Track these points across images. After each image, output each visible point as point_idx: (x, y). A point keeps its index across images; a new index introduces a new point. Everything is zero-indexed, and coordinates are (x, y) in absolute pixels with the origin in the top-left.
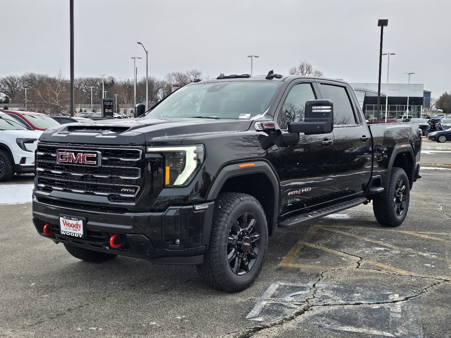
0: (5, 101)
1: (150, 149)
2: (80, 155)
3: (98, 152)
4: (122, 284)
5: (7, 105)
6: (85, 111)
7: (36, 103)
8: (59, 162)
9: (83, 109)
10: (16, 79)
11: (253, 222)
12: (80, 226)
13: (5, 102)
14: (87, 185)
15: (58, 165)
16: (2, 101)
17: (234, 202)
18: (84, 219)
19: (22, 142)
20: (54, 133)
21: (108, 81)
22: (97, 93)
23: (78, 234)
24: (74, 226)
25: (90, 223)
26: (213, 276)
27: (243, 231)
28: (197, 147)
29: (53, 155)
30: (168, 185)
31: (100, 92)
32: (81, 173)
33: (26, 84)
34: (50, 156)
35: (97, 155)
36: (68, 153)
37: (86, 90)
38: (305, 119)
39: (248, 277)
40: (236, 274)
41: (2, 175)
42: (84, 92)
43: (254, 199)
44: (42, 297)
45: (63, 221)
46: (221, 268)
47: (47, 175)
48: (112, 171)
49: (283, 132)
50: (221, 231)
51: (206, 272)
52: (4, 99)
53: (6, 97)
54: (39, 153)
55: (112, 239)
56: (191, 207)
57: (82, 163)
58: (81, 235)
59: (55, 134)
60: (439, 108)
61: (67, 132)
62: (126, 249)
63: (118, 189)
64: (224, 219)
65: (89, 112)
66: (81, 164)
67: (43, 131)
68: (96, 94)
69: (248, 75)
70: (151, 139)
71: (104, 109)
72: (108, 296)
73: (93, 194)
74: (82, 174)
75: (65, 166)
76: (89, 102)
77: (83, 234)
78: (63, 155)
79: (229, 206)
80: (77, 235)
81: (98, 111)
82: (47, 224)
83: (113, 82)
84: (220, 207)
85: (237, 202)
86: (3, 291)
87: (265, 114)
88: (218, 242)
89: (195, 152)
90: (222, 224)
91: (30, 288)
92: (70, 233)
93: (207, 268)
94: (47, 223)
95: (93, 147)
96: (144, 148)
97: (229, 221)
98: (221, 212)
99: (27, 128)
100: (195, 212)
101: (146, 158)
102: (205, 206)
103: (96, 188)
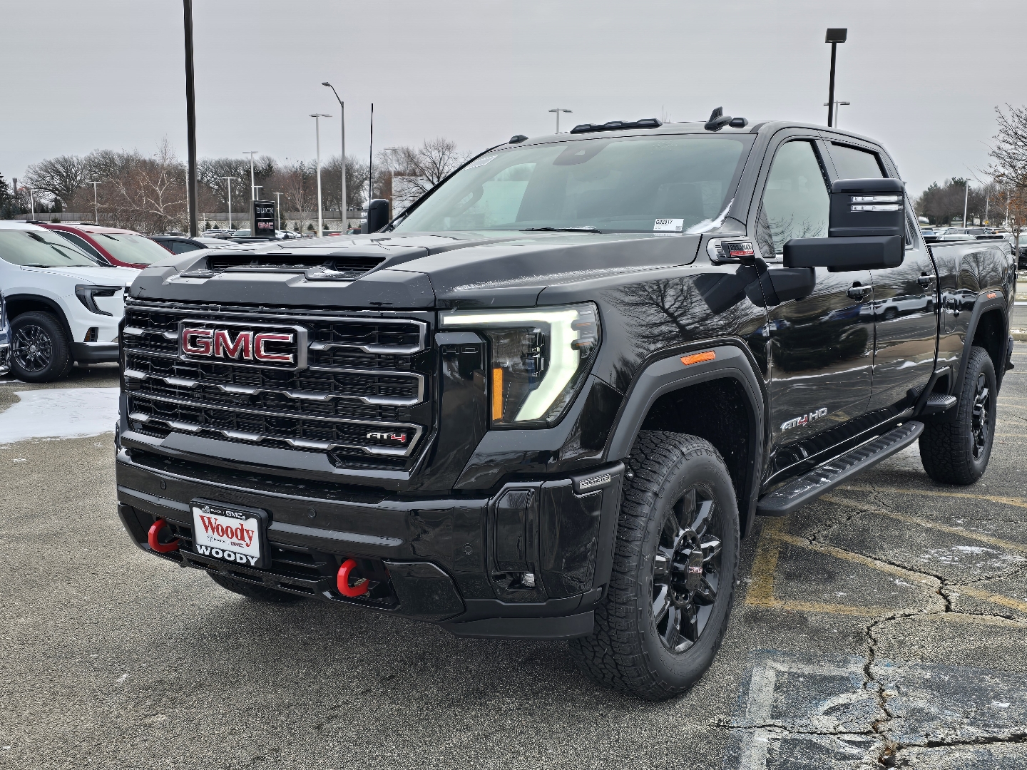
0: (53, 207)
1: (449, 320)
2: (246, 337)
3: (299, 329)
4: (358, 673)
5: (57, 215)
6: (216, 227)
7: (116, 210)
8: (188, 356)
9: (213, 223)
10: (75, 163)
11: (707, 507)
12: (250, 533)
13: (54, 210)
14: (266, 419)
15: (183, 363)
16: (47, 208)
17: (667, 460)
18: (263, 514)
19: (88, 294)
20: (168, 274)
21: (262, 166)
22: (240, 191)
23: (246, 556)
24: (234, 534)
25: (276, 526)
26: (617, 664)
27: (685, 537)
28: (579, 312)
29: (170, 336)
30: (498, 420)
31: (246, 189)
32: (247, 385)
33: (96, 173)
34: (162, 339)
35: (295, 338)
36: (212, 331)
37: (217, 184)
38: (832, 230)
39: (699, 656)
40: (671, 649)
41: (47, 368)
42: (212, 188)
43: (711, 448)
44: (150, 726)
45: (202, 517)
46: (640, 644)
47: (154, 389)
48: (341, 382)
49: (771, 267)
50: (638, 543)
51: (595, 652)
52: (51, 205)
53: (56, 200)
54: (129, 330)
55: (342, 572)
56: (567, 482)
57: (251, 357)
58: (255, 560)
59: (171, 277)
60: (921, 215)
61: (207, 272)
62: (381, 599)
63: (359, 433)
64: (646, 509)
65: (226, 229)
66: (249, 362)
67: (140, 271)
68: (237, 193)
69: (655, 120)
70: (450, 290)
71: (257, 222)
72: (330, 719)
73: (286, 446)
74: (252, 389)
75: (203, 366)
76: (224, 209)
77: (258, 556)
78: (198, 337)
79: (654, 472)
80: (241, 559)
81: (243, 227)
82: (158, 523)
83: (270, 167)
84: (631, 475)
85: (675, 458)
86: (45, 704)
87: (722, 217)
88: (633, 573)
89: (575, 326)
90: (641, 522)
91: (118, 691)
92: (223, 551)
93: (601, 643)
94: (158, 519)
95: (283, 314)
96: (430, 316)
97: (657, 515)
98: (634, 488)
99: (98, 262)
100: (579, 496)
101: (439, 345)
102: (603, 478)
103: (291, 428)
